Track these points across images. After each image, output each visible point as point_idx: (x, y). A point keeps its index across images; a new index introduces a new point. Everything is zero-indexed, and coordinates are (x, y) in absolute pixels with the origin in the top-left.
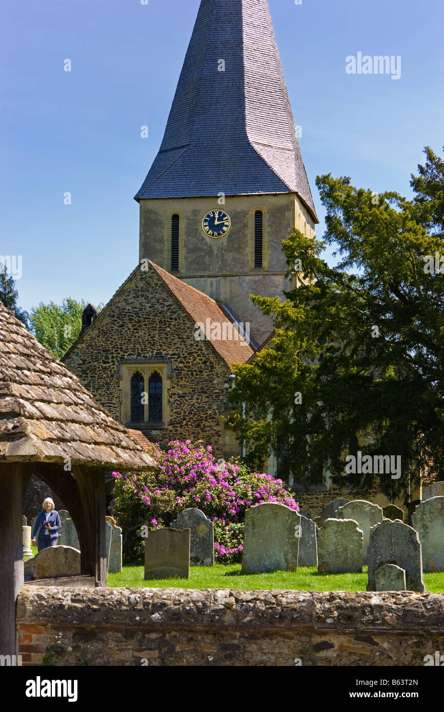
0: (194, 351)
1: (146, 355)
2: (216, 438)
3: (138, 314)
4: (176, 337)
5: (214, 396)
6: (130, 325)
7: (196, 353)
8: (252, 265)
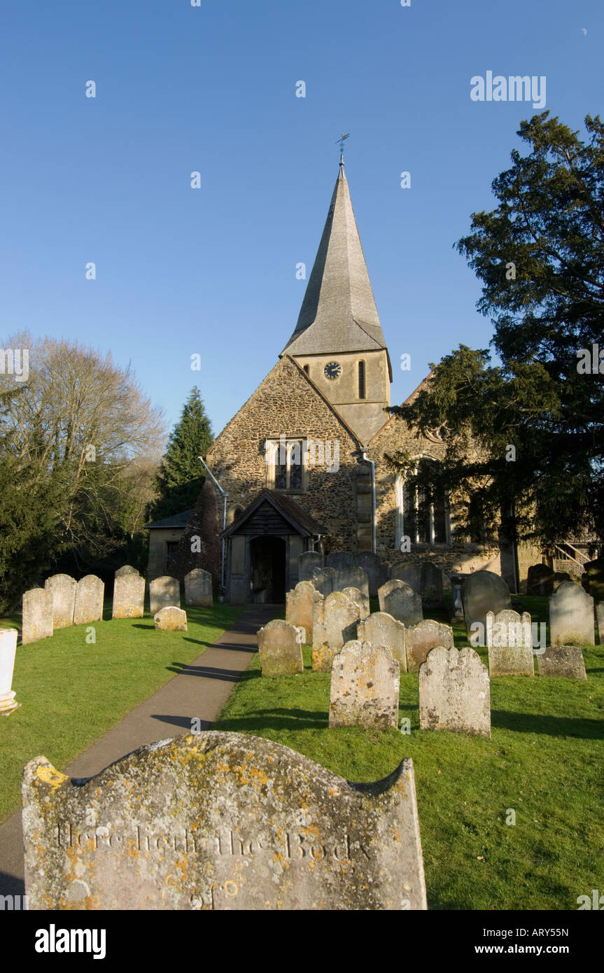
3: (281, 398)
4: (314, 416)
7: (332, 429)
8: (357, 396)
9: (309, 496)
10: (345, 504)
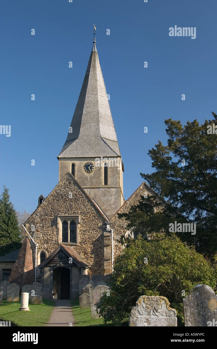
0: (90, 211)
1: (69, 213)
2: (100, 249)
3: (65, 195)
4: (82, 205)
5: (99, 231)
6: (62, 200)
7: (91, 212)
8: (103, 184)
9: (80, 246)
10: (98, 251)
